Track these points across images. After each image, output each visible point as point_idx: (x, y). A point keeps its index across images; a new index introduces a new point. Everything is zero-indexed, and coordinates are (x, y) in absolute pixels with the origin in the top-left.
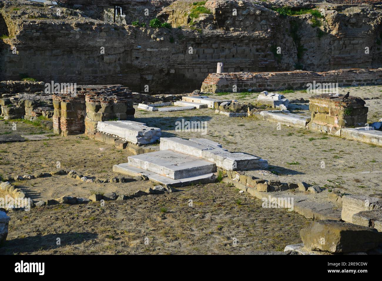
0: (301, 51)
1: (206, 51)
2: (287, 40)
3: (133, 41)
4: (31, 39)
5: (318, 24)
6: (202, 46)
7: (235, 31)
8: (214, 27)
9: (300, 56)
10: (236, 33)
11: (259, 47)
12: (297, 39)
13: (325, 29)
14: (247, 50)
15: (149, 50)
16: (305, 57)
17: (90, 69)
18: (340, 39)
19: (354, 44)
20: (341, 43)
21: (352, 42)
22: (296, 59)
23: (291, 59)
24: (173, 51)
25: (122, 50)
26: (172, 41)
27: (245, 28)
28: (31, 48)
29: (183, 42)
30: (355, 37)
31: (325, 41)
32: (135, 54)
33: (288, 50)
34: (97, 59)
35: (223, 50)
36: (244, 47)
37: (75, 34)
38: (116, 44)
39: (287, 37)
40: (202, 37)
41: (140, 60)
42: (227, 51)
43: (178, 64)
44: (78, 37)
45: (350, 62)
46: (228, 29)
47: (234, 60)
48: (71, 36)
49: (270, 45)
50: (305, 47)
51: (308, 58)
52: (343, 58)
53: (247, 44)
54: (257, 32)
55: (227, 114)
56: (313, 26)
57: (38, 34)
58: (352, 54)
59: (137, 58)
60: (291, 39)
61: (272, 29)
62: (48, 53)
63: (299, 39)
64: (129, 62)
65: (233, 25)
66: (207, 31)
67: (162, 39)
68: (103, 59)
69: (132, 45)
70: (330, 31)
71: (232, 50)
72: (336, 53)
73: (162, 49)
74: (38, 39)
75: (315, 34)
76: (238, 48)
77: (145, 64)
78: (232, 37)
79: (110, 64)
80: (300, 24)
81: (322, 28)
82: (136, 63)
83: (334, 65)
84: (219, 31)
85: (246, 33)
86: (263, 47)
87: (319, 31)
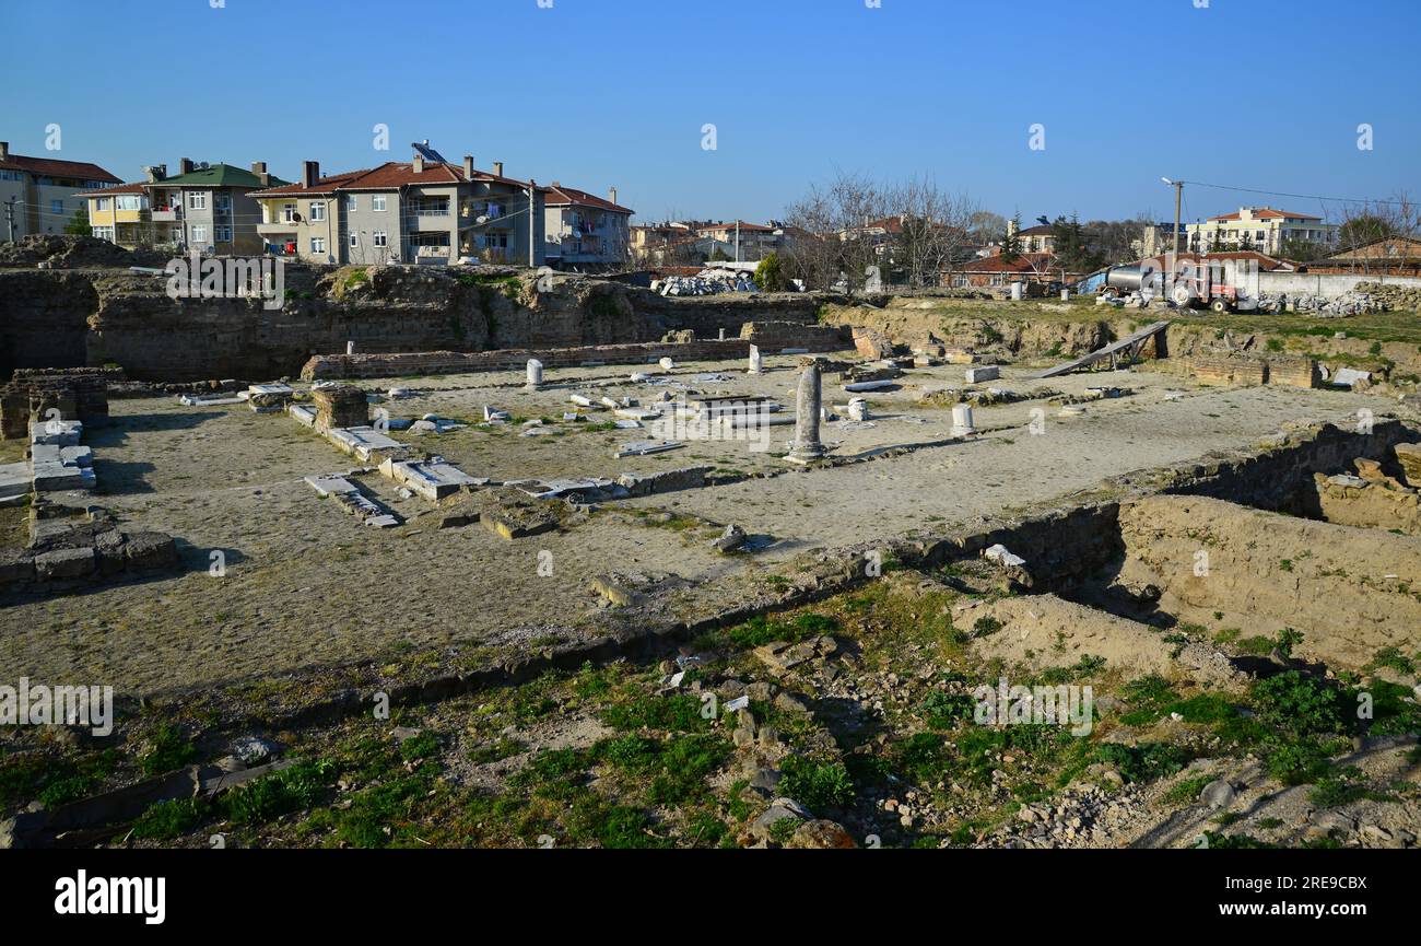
0: (492, 327)
1: (360, 326)
2: (473, 313)
3: (256, 316)
4: (117, 316)
5: (515, 294)
6: (354, 320)
7: (400, 302)
8: (373, 298)
9: (491, 333)
10: (402, 305)
11: (434, 321)
12: (487, 312)
13: (523, 301)
14: (417, 324)
15: (278, 326)
16: (499, 333)
17: (197, 351)
18: (540, 312)
19: (558, 319)
20: (542, 317)
21: (556, 317)
22: (486, 336)
23: (479, 337)
24: (313, 327)
25: (241, 327)
26: (312, 314)
27: (415, 299)
28: (117, 327)
29: (326, 316)
30: (559, 311)
31: (522, 315)
32: (260, 332)
33: (475, 325)
34: (208, 338)
35: (384, 324)
36: (413, 321)
37: (177, 308)
38: (233, 320)
39: (473, 309)
40: (353, 309)
41: (267, 338)
42: (389, 327)
43: (321, 343)
44: (180, 312)
45: (554, 340)
46: (391, 300)
47: (399, 337)
48: (171, 311)
49: (448, 319)
50: (499, 322)
51: (502, 335)
52: (545, 335)
53: (416, 318)
54: (430, 304)
55: (255, 409)
56: (508, 297)
57: (127, 310)
58: (557, 331)
59: (263, 336)
60: (478, 312)
61: (451, 300)
62: (140, 333)
63: (491, 313)
64: (252, 341)
65: (399, 294)
66: (362, 302)
67: (296, 312)
68: (216, 338)
69: (255, 320)
70: (528, 304)
71: (396, 326)
72: (536, 330)
73: (298, 325)
74: (127, 315)
75: (510, 306)
76: (405, 323)
77: (275, 343)
78: (395, 309)
79: (225, 343)
80: (493, 295)
81: (519, 299)
82: (262, 342)
83: (534, 343)
84: (380, 303)
85: (415, 305)
86: (440, 321)
87: (515, 302)
